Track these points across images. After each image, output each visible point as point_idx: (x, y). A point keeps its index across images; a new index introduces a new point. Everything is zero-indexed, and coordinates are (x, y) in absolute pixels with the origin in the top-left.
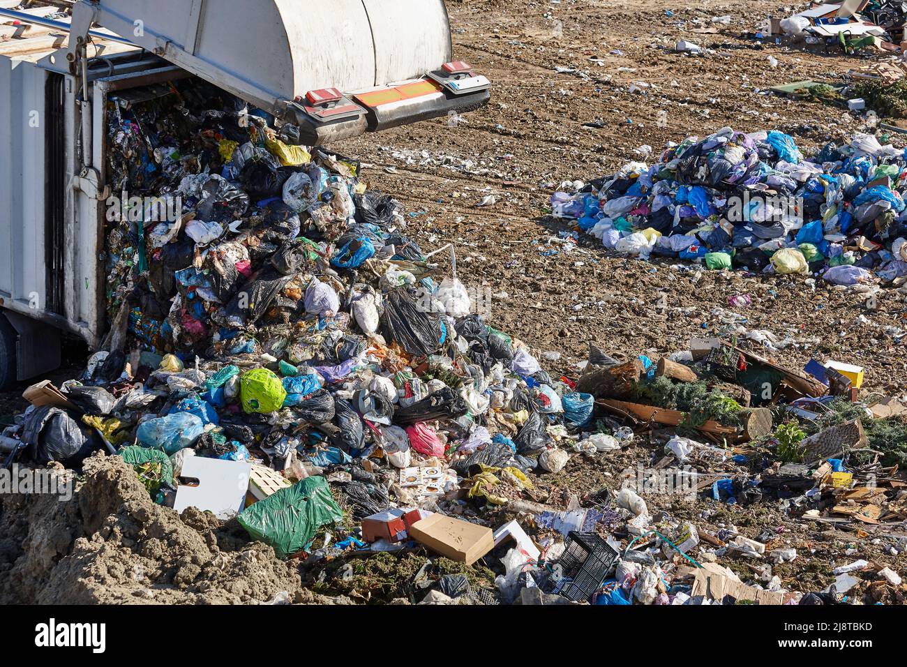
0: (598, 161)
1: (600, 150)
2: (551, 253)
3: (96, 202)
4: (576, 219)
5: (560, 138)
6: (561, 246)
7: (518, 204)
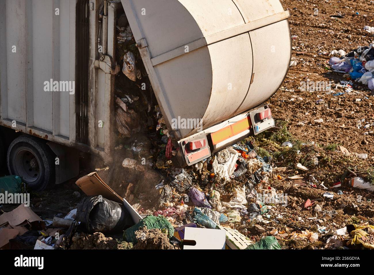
0: (347, 37)
1: (347, 31)
2: (339, 94)
3: (110, 75)
4: (347, 73)
5: (321, 25)
6: (344, 89)
7: (309, 65)
